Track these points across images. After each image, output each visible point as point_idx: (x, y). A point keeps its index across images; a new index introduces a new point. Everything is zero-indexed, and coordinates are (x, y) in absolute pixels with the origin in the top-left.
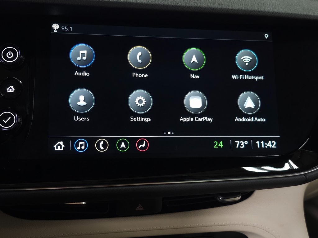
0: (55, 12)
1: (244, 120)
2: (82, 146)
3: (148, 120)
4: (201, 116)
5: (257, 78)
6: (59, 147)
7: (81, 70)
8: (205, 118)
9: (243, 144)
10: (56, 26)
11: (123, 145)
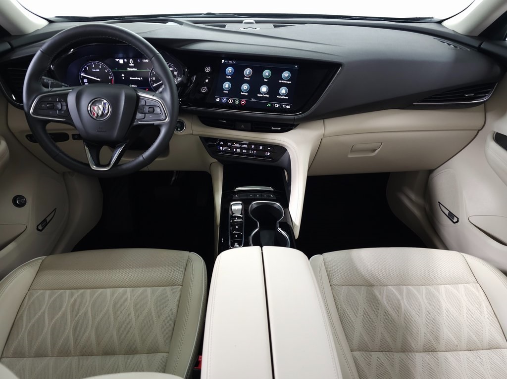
0: (223, 56)
1: (280, 97)
2: (224, 100)
3: (246, 94)
4: (265, 94)
5: (288, 82)
6: (218, 100)
7: (228, 76)
8: (266, 95)
9: (277, 106)
10: (223, 61)
11: (237, 102)
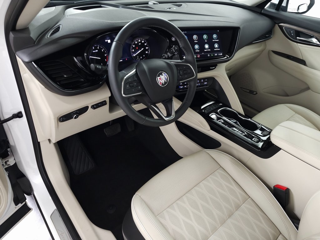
1: (216, 49)
3: (199, 51)
4: (208, 49)
5: (217, 40)
9: (216, 55)
